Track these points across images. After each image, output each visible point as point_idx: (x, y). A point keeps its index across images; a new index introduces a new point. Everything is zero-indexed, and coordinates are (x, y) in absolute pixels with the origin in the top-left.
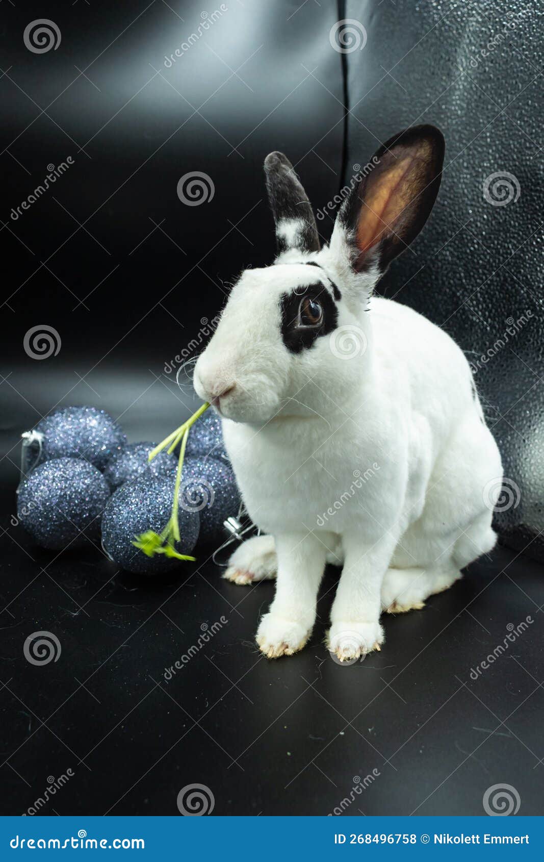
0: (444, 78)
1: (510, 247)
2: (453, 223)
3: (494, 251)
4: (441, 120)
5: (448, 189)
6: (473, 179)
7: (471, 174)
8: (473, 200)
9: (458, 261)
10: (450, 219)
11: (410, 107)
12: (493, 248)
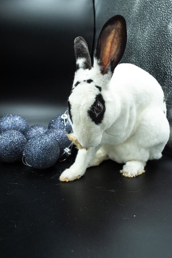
1: (157, 54)
2: (135, 49)
3: (151, 57)
4: (130, 15)
5: (133, 38)
7: (141, 32)
8: (143, 40)
9: (137, 62)
10: (134, 48)
11: (118, 11)
12: (150, 56)
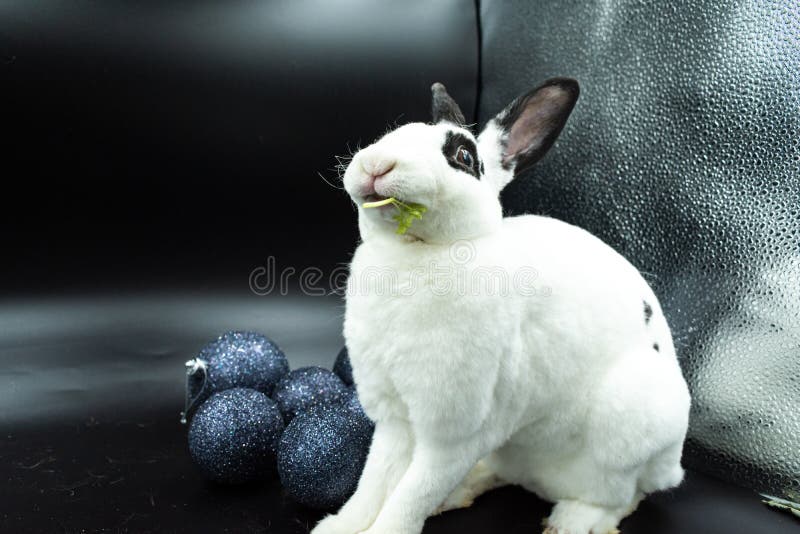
0: (587, 5)
1: (666, 166)
2: (600, 146)
3: (647, 172)
4: (585, 47)
5: (593, 113)
6: (621, 103)
7: (619, 98)
8: (623, 122)
9: (606, 183)
10: (596, 142)
12: (647, 169)
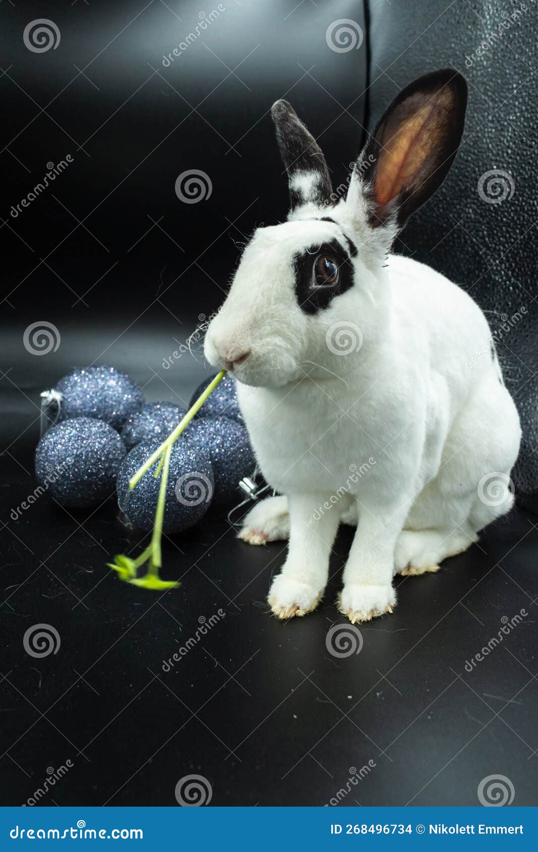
0: (470, 27)
3: (518, 208)
5: (472, 144)
6: (498, 133)
7: (496, 128)
9: (481, 219)
10: (473, 175)
11: (434, 58)
12: (518, 205)
